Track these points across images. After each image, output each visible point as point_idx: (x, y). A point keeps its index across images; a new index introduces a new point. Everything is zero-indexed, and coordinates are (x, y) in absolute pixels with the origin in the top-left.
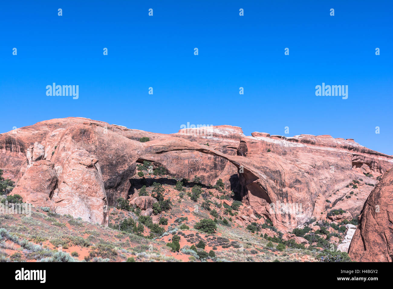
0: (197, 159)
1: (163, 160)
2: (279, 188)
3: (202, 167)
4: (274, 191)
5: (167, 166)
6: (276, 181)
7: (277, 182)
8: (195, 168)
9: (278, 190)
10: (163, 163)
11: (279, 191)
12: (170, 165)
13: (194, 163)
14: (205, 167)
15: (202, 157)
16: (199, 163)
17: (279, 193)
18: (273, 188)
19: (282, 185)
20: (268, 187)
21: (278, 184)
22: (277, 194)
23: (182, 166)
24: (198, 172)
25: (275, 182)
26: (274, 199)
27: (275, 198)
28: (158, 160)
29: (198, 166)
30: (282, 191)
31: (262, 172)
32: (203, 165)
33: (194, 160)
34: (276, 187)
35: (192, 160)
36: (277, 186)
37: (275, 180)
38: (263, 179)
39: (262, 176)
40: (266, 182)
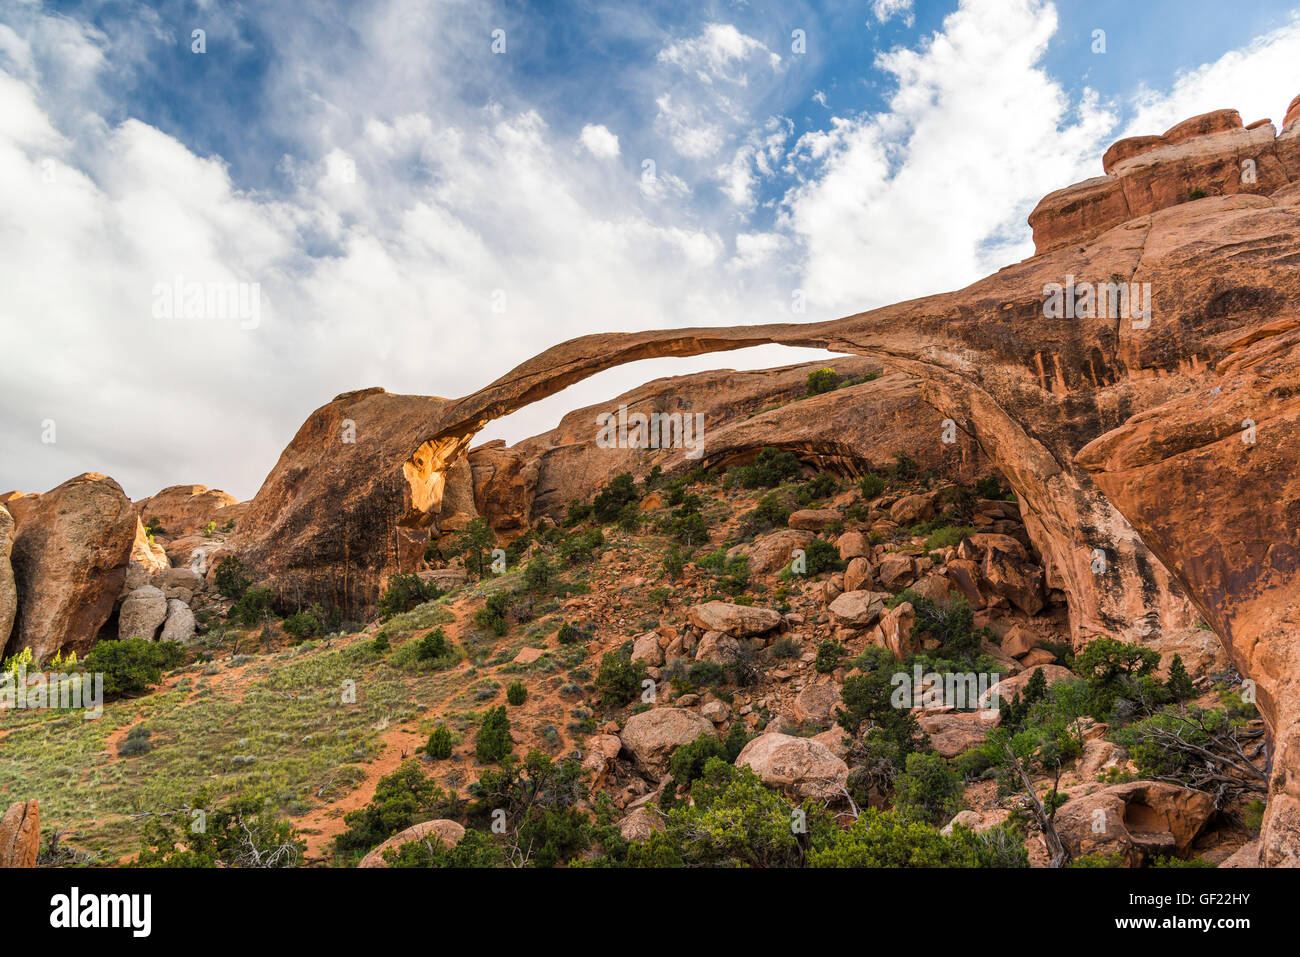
2: (1061, 397)
4: (1026, 427)
6: (1038, 357)
7: (1048, 365)
9: (1054, 412)
11: (1063, 419)
17: (1066, 427)
18: (1016, 408)
19: (1085, 368)
20: (977, 411)
21: (1058, 373)
22: (1048, 441)
25: (1034, 371)
26: (1023, 472)
27: (1031, 466)
30: (1090, 406)
31: (948, 341)
34: (1043, 393)
36: (1049, 389)
37: (1032, 353)
38: (951, 375)
39: (949, 362)
40: (966, 385)
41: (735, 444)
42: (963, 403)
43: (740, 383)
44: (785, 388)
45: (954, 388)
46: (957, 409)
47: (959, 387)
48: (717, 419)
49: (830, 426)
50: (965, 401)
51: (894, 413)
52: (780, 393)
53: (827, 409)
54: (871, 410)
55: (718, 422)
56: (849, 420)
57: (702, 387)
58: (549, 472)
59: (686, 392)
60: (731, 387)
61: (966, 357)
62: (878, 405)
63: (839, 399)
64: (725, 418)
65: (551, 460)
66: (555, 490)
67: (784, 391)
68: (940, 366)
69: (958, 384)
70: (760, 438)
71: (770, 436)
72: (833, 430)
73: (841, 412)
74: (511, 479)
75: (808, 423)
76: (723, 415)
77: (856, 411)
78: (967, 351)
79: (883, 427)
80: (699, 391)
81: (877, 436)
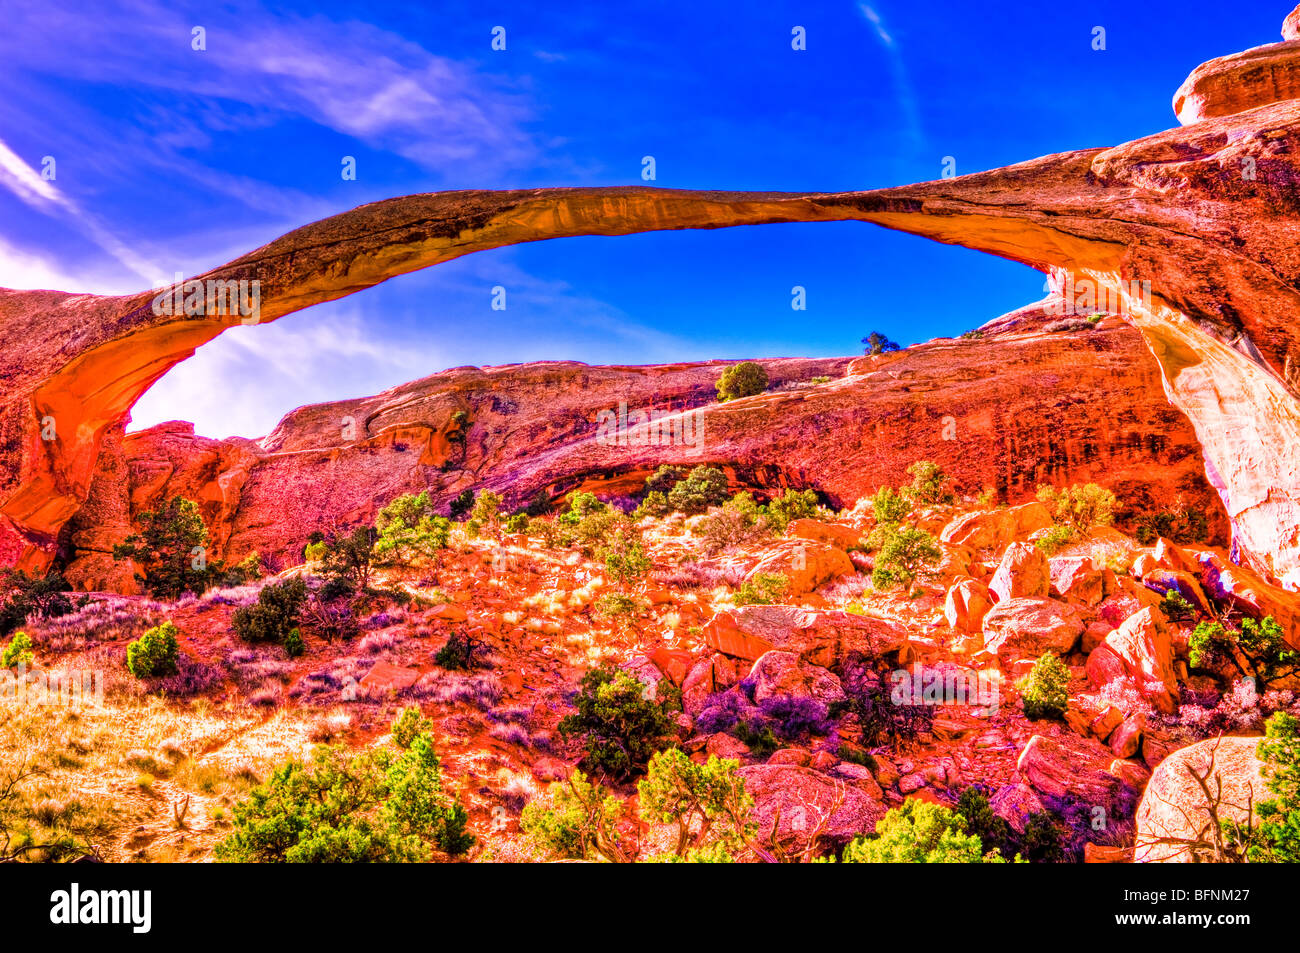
0: (1075, 396)
1: (793, 446)
3: (1126, 432)
5: (818, 471)
8: (1053, 446)
10: (790, 463)
12: (844, 463)
13: (1049, 421)
14: (1145, 430)
15: (1121, 374)
16: (1093, 415)
23: (943, 454)
24: (1095, 466)
28: (754, 451)
29: (1089, 430)
32: (1131, 416)
33: (1051, 402)
35: (1032, 403)
38: (1179, 237)
39: (1172, 219)
40: (1211, 251)
41: (604, 463)
42: (1208, 280)
43: (599, 382)
44: (675, 393)
45: (1188, 258)
46: (1201, 289)
47: (1199, 255)
48: (560, 432)
49: (768, 441)
50: (1213, 275)
51: (875, 426)
52: (666, 400)
53: (762, 415)
54: (837, 420)
55: (562, 437)
56: (801, 433)
57: (534, 383)
58: (261, 494)
59: (507, 390)
60: (585, 387)
61: (1204, 212)
62: (848, 413)
63: (782, 402)
64: (574, 432)
65: (265, 476)
66: (271, 524)
67: (673, 399)
68: (1156, 225)
69: (1197, 251)
70: (648, 456)
71: (665, 452)
72: (775, 447)
73: (787, 421)
74: (202, 486)
75: (731, 434)
76: (570, 428)
77: (813, 420)
78: (1203, 203)
79: (857, 446)
80: (530, 388)
81: (846, 458)
